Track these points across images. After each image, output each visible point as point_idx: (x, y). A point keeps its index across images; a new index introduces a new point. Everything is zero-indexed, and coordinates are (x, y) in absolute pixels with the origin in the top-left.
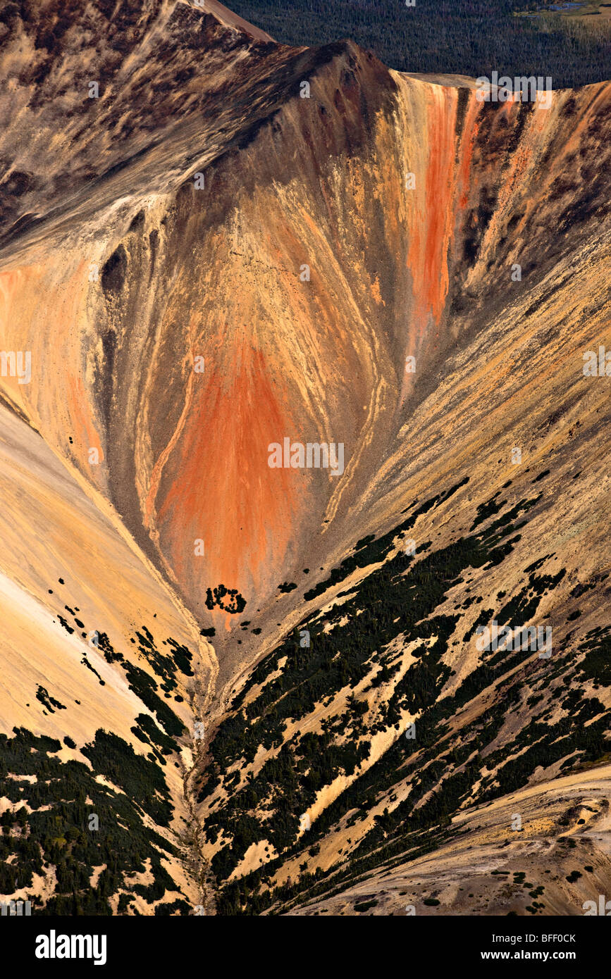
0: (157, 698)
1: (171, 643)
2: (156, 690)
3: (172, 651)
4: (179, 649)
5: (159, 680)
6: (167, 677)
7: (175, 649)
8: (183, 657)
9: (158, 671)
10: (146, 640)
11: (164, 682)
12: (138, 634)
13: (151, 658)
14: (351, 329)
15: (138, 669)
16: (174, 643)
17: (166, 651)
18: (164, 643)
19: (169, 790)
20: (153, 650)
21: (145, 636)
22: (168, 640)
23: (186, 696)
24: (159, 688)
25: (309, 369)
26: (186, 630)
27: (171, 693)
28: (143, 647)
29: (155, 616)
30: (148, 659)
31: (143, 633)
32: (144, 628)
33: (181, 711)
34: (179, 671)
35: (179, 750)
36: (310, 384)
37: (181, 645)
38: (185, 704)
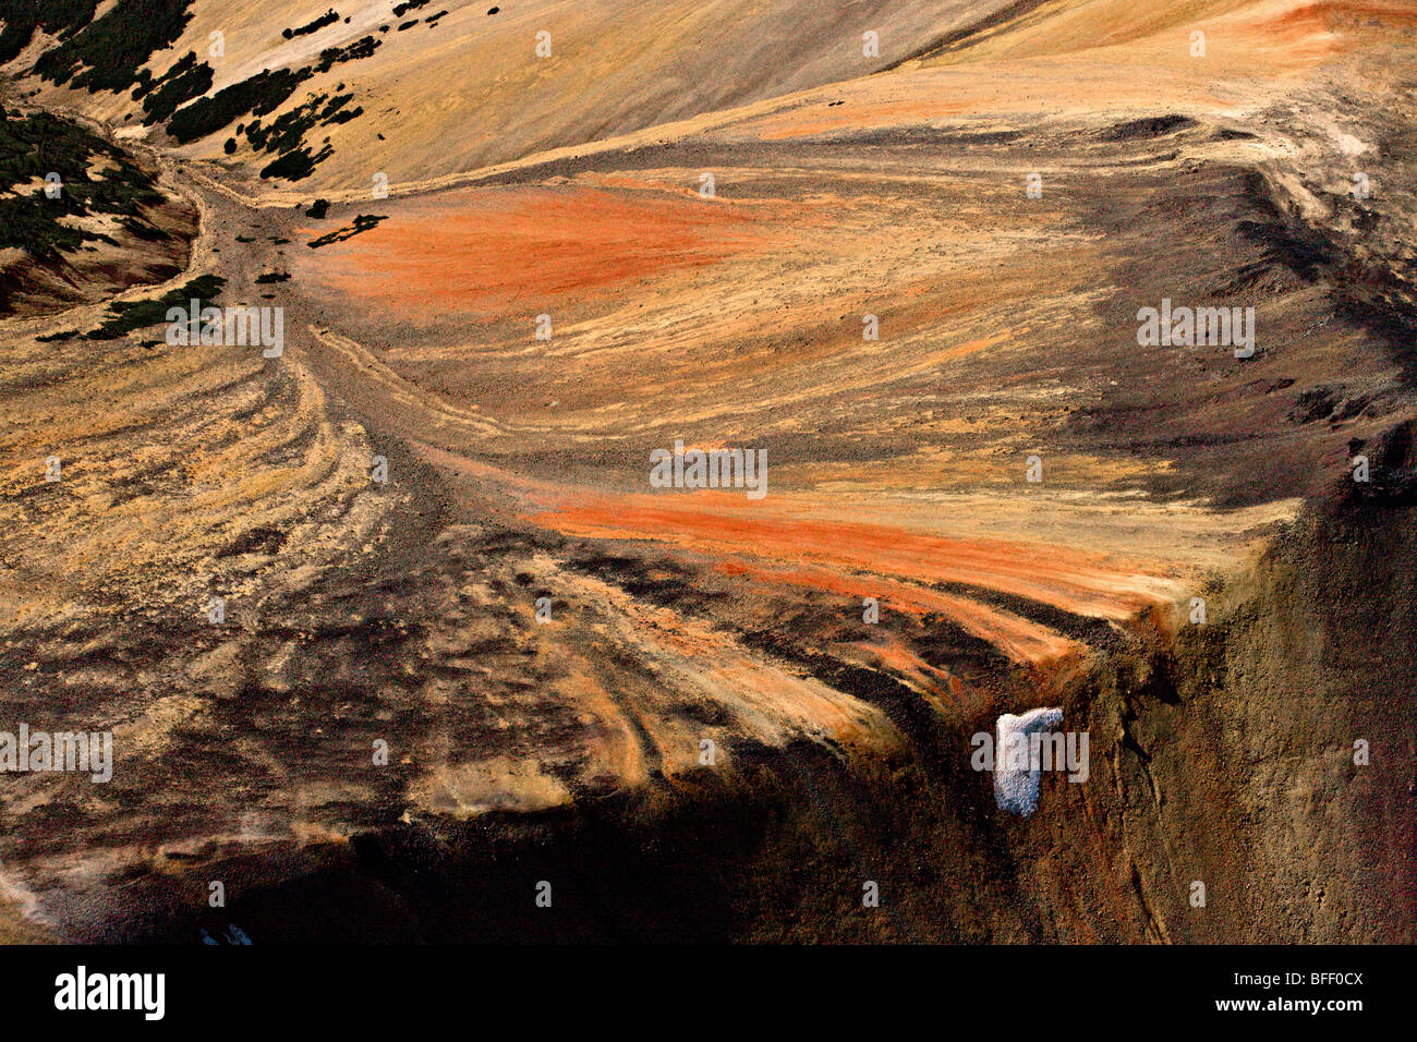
0: (242, 112)
1: (324, 150)
2: (255, 115)
3: (309, 150)
4: (311, 162)
5: (269, 120)
6: (271, 136)
7: (312, 154)
8: (296, 166)
9: (283, 121)
10: (338, 110)
11: (263, 127)
12: (349, 97)
13: (305, 113)
14: (655, 404)
15: (294, 89)
16: (322, 156)
17: (313, 139)
18: (327, 140)
19: (92, 91)
20: (319, 118)
21: (343, 109)
22: (330, 146)
23: (234, 160)
24: (257, 118)
25: (626, 334)
26: (344, 185)
27: (244, 137)
28: (326, 101)
29: (381, 138)
30: (305, 106)
31: (350, 107)
32: (359, 112)
33: (211, 146)
34: (277, 158)
35: (146, 123)
36: (594, 335)
37: (316, 166)
38: (220, 153)
